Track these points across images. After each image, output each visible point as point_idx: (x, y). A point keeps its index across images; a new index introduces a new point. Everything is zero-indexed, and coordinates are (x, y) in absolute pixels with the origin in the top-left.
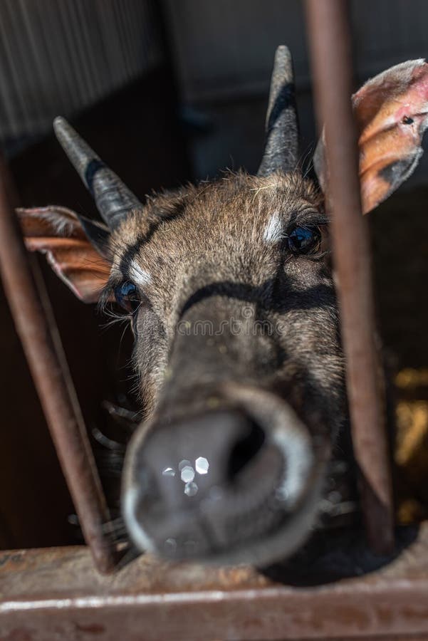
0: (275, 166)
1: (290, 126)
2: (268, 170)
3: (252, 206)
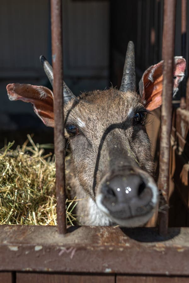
0: (128, 88)
1: (134, 73)
2: (125, 89)
3: (123, 103)
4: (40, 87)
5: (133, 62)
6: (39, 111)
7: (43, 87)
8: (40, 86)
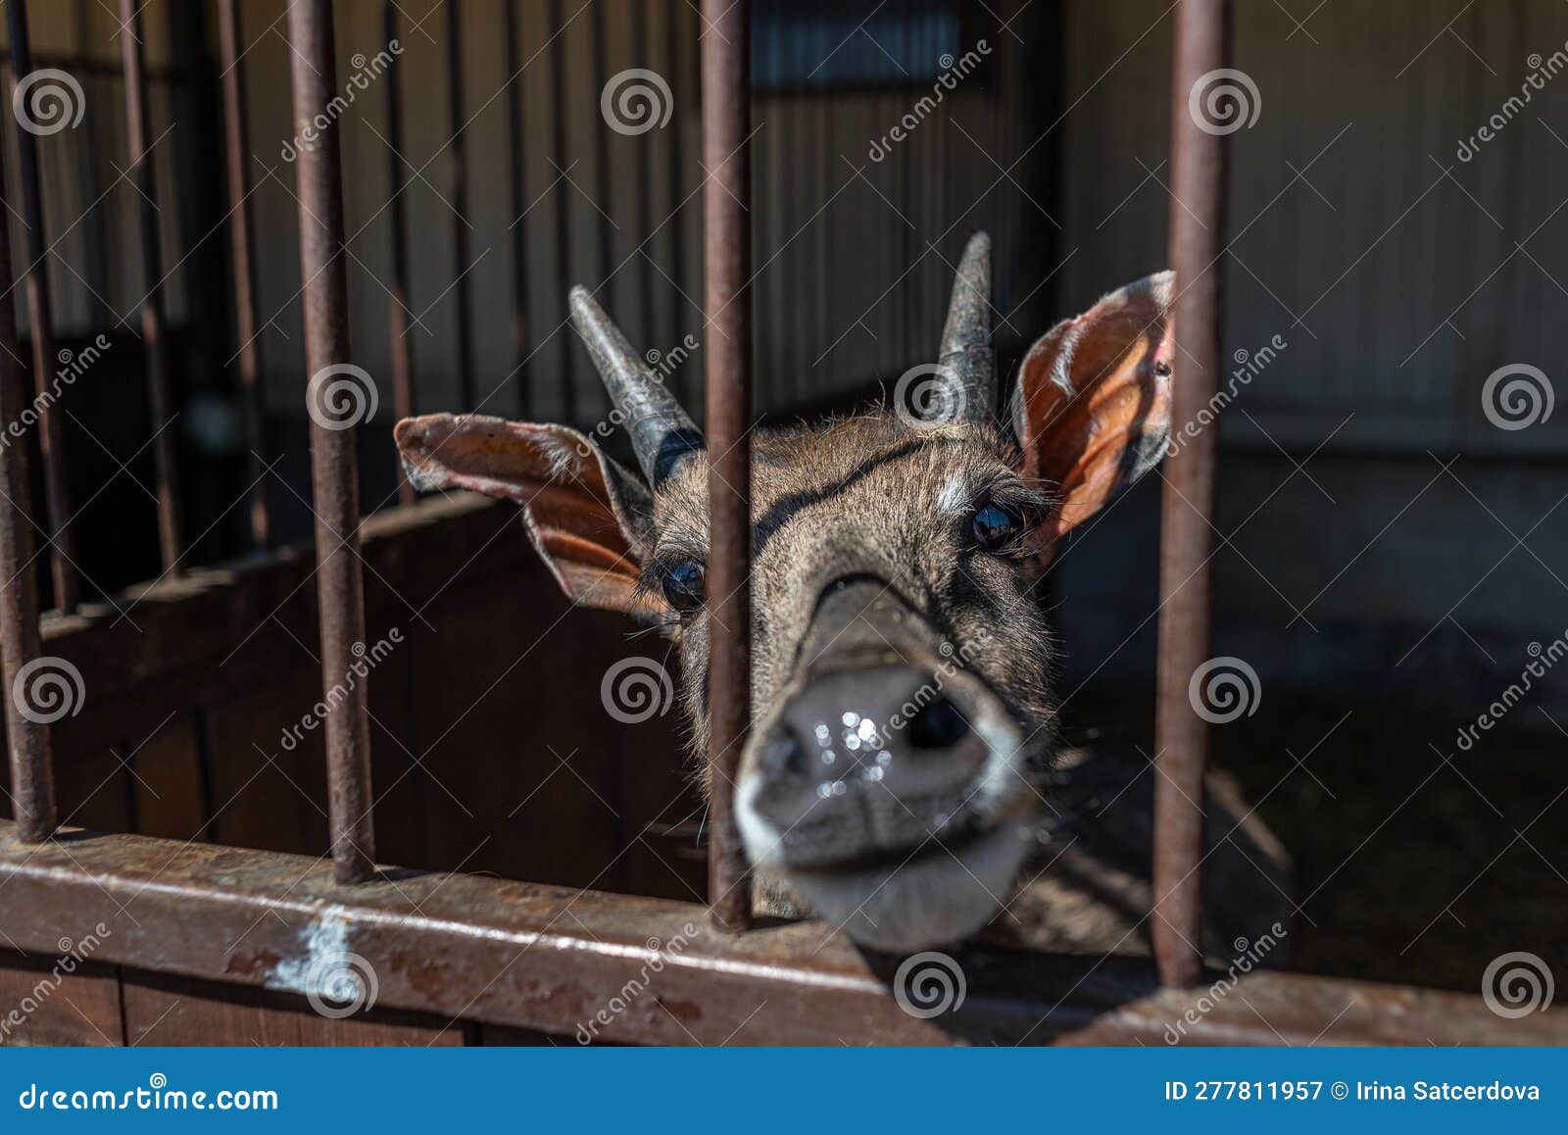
1: (984, 353)
4: (549, 429)
5: (983, 308)
6: (550, 533)
7: (560, 427)
8: (545, 427)
